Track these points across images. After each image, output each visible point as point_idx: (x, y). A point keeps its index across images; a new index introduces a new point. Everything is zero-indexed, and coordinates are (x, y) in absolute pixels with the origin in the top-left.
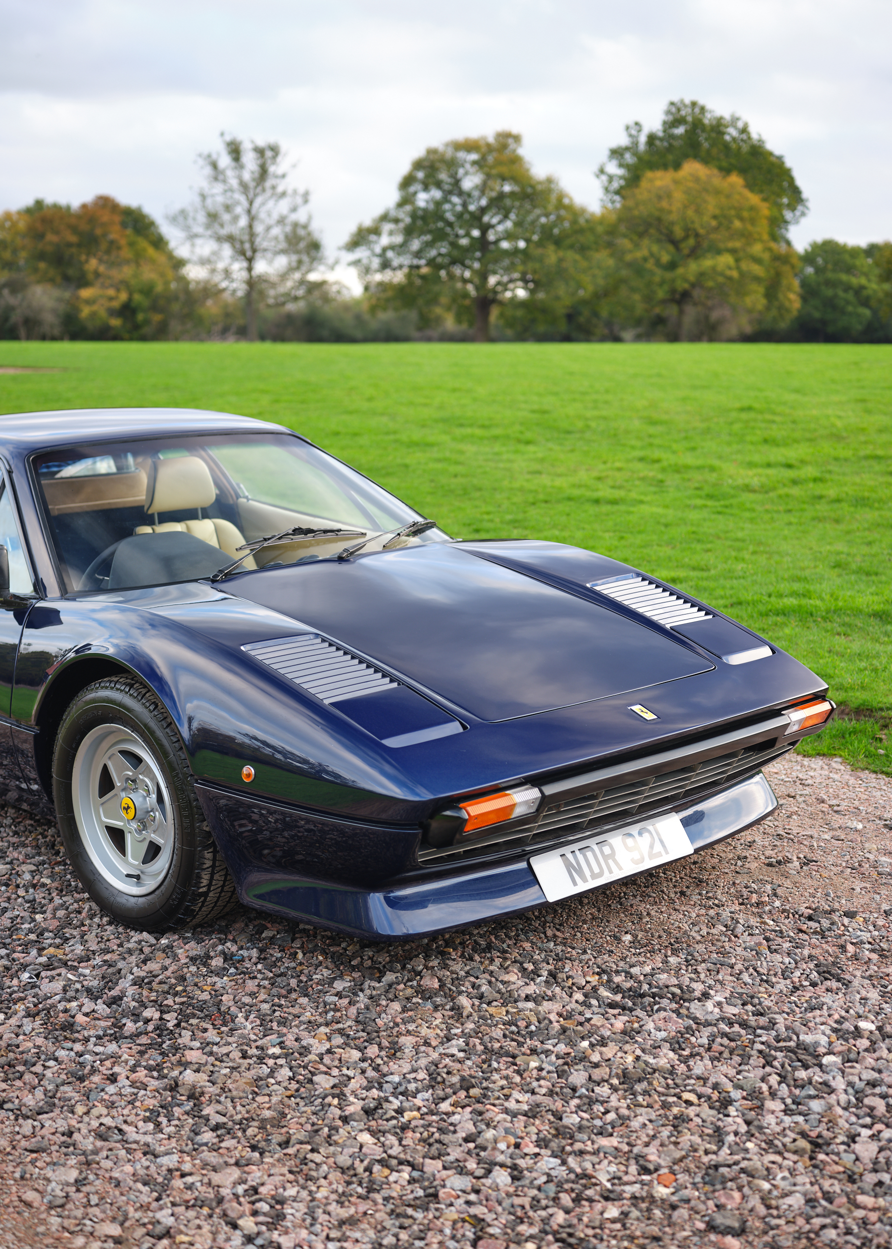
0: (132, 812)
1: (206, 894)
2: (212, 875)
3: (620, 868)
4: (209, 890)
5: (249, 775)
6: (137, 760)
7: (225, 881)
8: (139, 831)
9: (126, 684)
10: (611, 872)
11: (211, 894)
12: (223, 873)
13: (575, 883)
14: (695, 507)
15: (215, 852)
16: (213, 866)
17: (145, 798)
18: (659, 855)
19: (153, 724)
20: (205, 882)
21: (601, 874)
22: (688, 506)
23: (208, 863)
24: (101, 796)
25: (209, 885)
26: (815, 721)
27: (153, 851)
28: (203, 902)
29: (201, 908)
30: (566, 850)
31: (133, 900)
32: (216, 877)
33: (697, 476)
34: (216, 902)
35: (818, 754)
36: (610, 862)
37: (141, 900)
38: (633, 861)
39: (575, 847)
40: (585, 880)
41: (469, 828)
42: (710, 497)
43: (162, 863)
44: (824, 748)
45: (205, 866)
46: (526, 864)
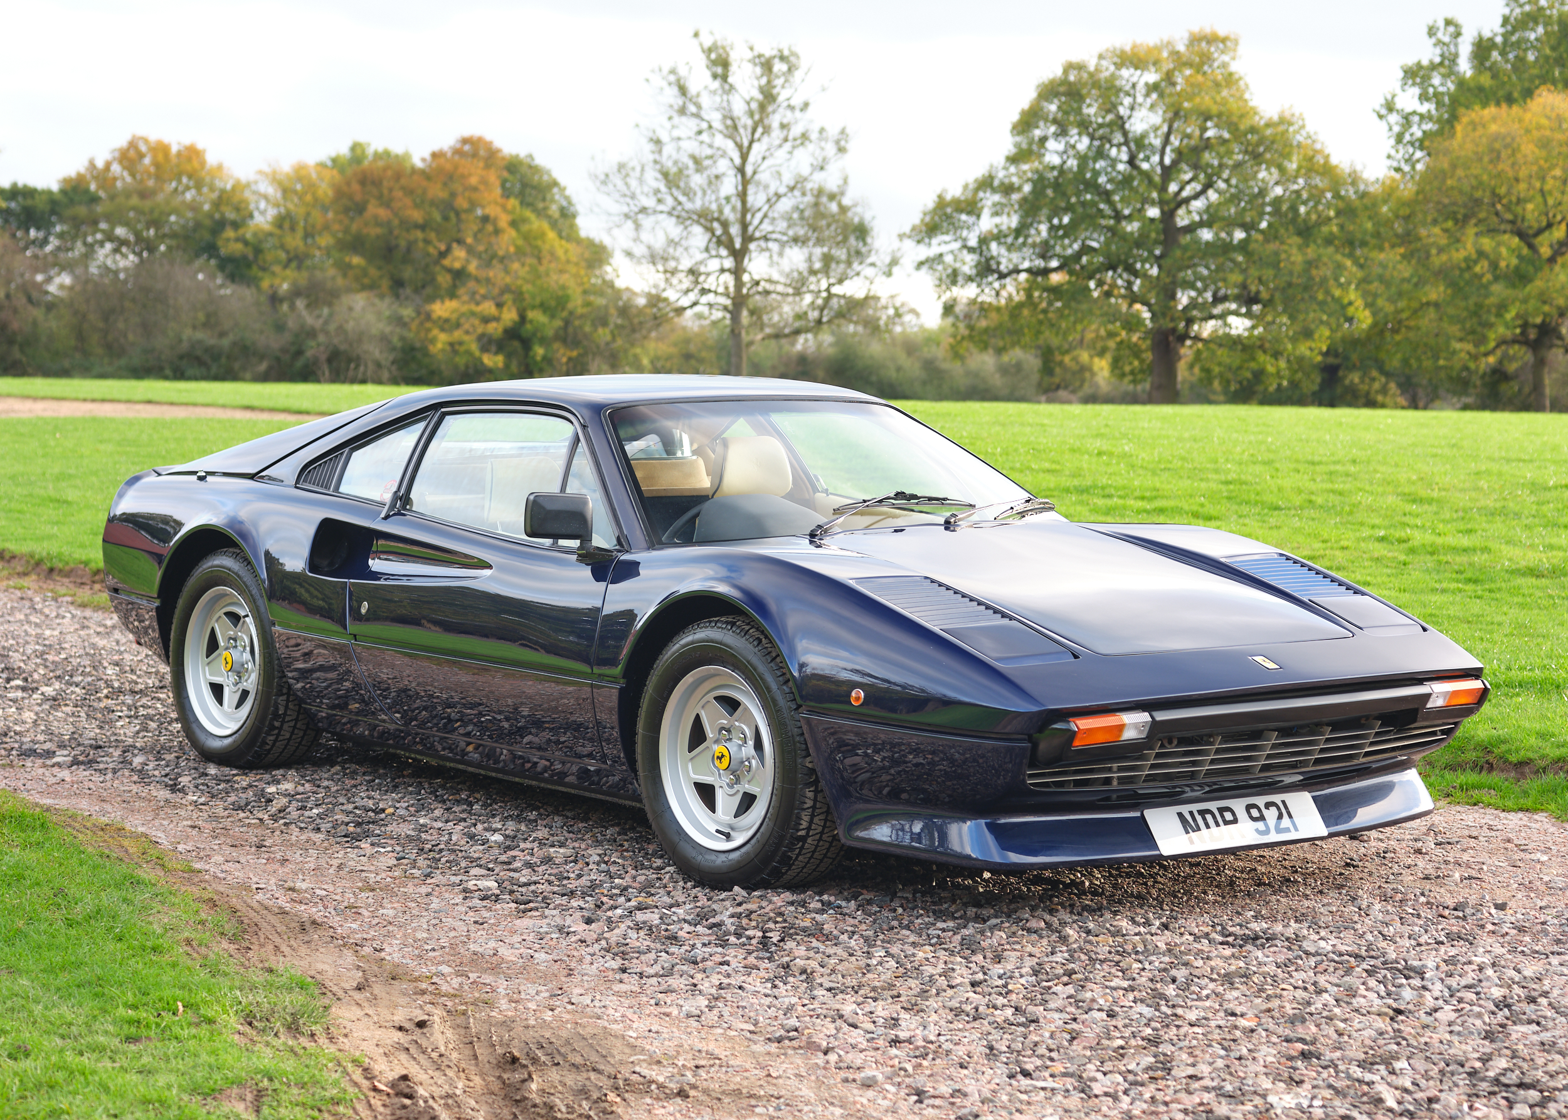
0: (726, 761)
1: (803, 839)
2: (812, 816)
4: (807, 835)
5: (858, 699)
6: (732, 705)
7: (824, 827)
8: (731, 786)
9: (727, 623)
11: (809, 840)
12: (822, 817)
13: (1191, 843)
15: (816, 792)
16: (814, 807)
17: (740, 746)
18: (1287, 830)
19: (756, 661)
20: (804, 824)
23: (809, 803)
24: (690, 750)
25: (809, 829)
26: (1463, 700)
27: (748, 801)
28: (802, 848)
29: (798, 856)
30: (1185, 809)
31: (723, 857)
32: (816, 820)
34: (814, 852)
37: (731, 855)
38: (1257, 830)
39: (1195, 807)
40: (1202, 840)
41: (1078, 743)
43: (758, 812)
45: (806, 806)
46: (1138, 814)
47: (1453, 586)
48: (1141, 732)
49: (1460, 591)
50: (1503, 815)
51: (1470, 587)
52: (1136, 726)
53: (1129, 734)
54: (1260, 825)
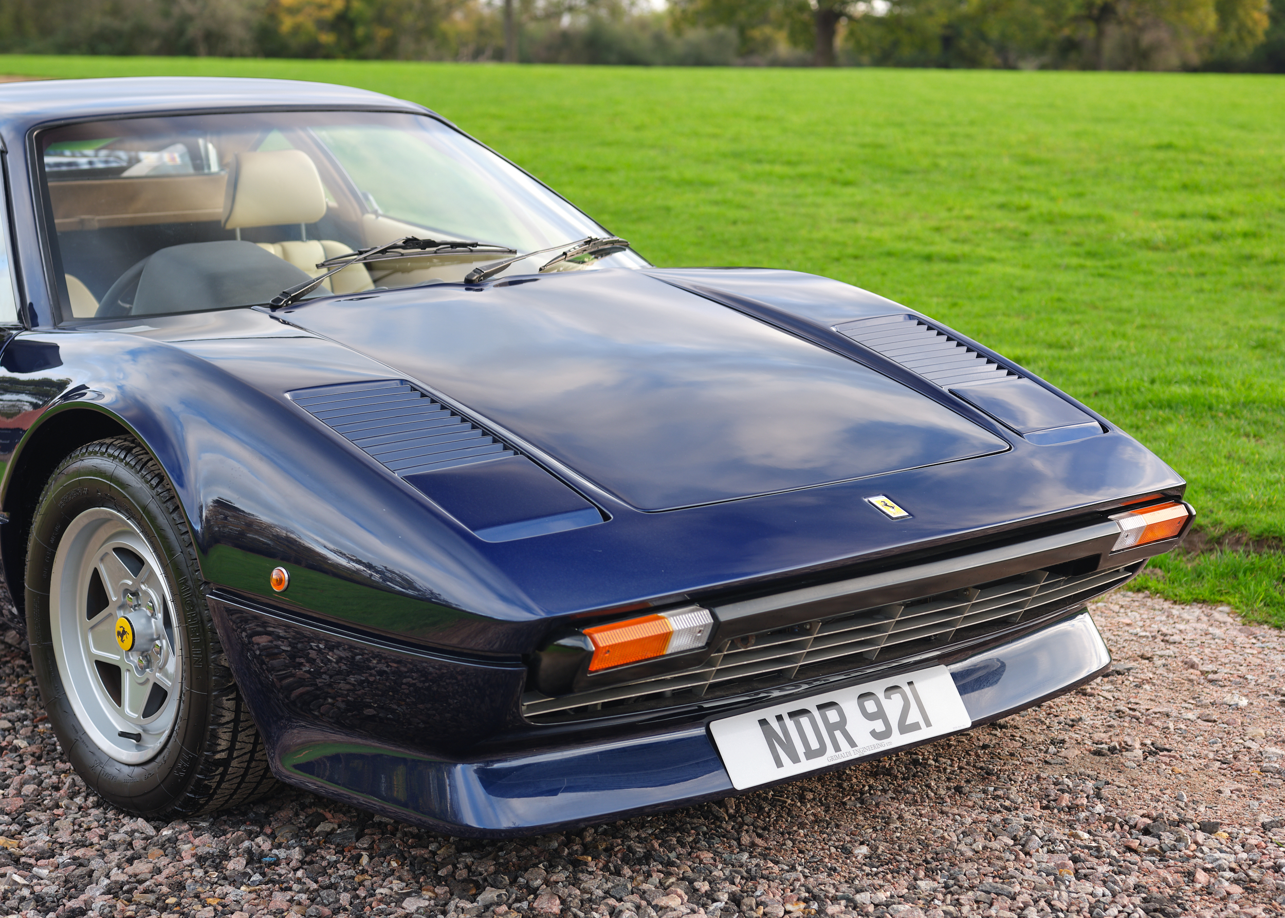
0: (128, 639)
1: (226, 763)
2: (235, 733)
3: (853, 744)
4: (230, 758)
5: (280, 581)
6: (136, 562)
7: (255, 744)
8: (142, 670)
9: (122, 448)
10: (837, 748)
11: (234, 763)
12: (251, 731)
13: (779, 764)
14: (1067, 268)
15: (238, 699)
16: (236, 721)
17: (149, 619)
18: (916, 727)
19: (154, 507)
20: (223, 744)
21: (822, 751)
22: (1057, 267)
23: (228, 716)
24: (90, 616)
25: (231, 749)
26: (1159, 534)
27: (158, 696)
28: (223, 775)
29: (219, 783)
30: (769, 713)
31: (126, 770)
32: (241, 737)
33: (1078, 229)
34: (244, 776)
35: (1196, 601)
36: (838, 734)
37: (138, 770)
38: (873, 733)
39: (784, 709)
40: (795, 759)
41: (596, 665)
42: (1091, 255)
43: (166, 717)
44: (1204, 590)
45: (224, 720)
46: (701, 731)
47: (1074, 261)
48: (697, 639)
49: (1082, 267)
50: (1176, 610)
51: (1089, 263)
52: (690, 630)
53: (678, 645)
54: (879, 726)
